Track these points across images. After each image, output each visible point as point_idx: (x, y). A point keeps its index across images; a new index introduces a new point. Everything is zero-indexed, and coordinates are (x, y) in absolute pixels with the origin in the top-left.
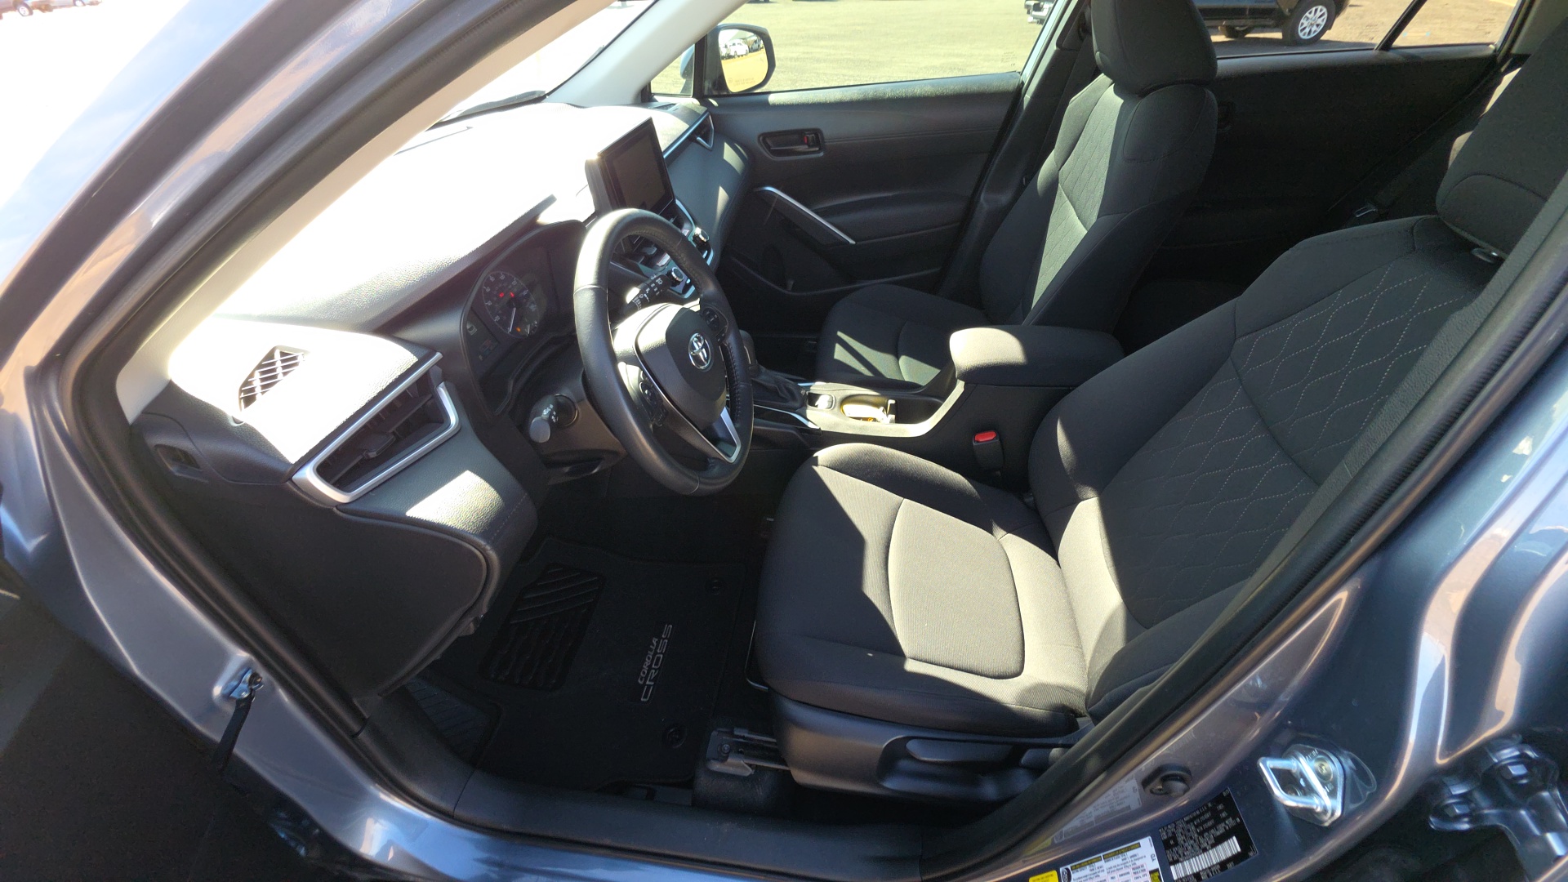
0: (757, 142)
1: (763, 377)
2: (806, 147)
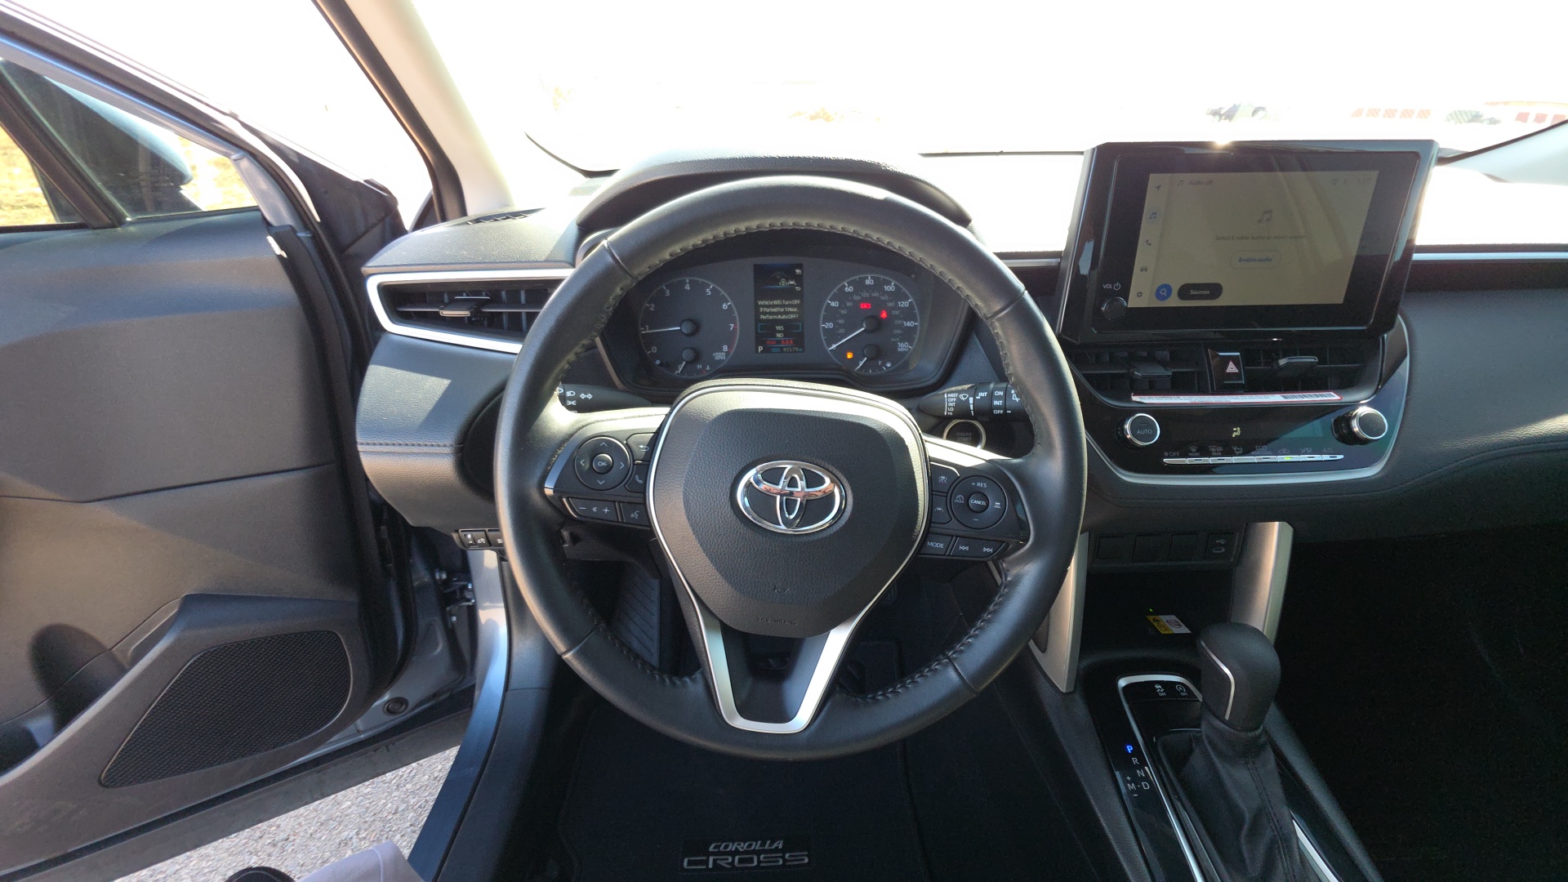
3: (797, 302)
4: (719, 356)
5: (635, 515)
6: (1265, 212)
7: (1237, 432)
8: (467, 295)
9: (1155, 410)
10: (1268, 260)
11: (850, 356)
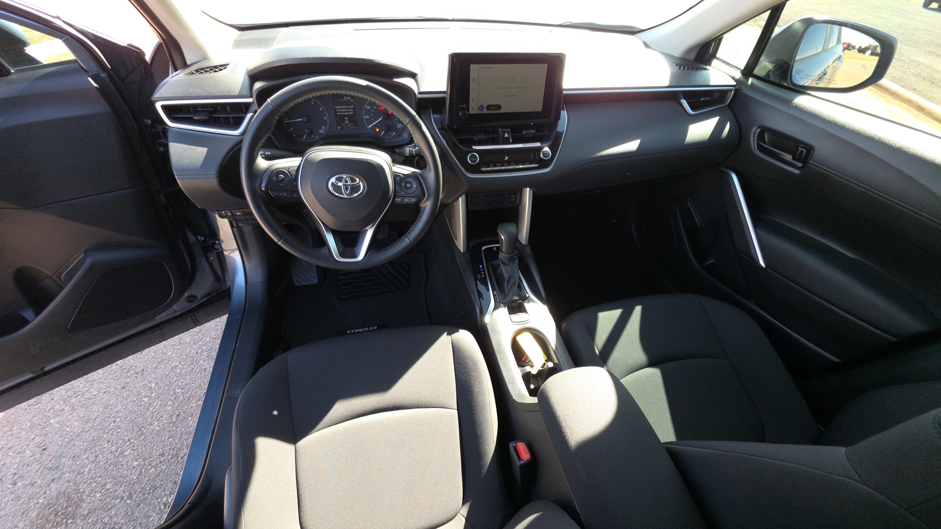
0: (753, 131)
2: (792, 158)
3: (352, 107)
4: (321, 131)
5: (295, 195)
6: (512, 79)
7: (507, 158)
8: (202, 108)
9: (478, 151)
10: (515, 96)
11: (378, 130)
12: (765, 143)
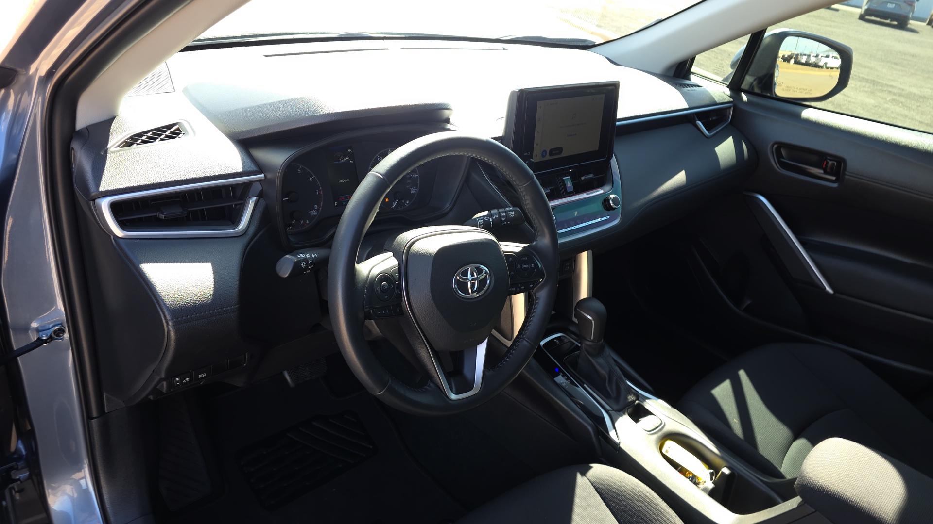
0: (770, 145)
1: (601, 360)
2: (822, 171)
4: (313, 213)
5: (398, 310)
11: (387, 200)
12: (783, 158)
